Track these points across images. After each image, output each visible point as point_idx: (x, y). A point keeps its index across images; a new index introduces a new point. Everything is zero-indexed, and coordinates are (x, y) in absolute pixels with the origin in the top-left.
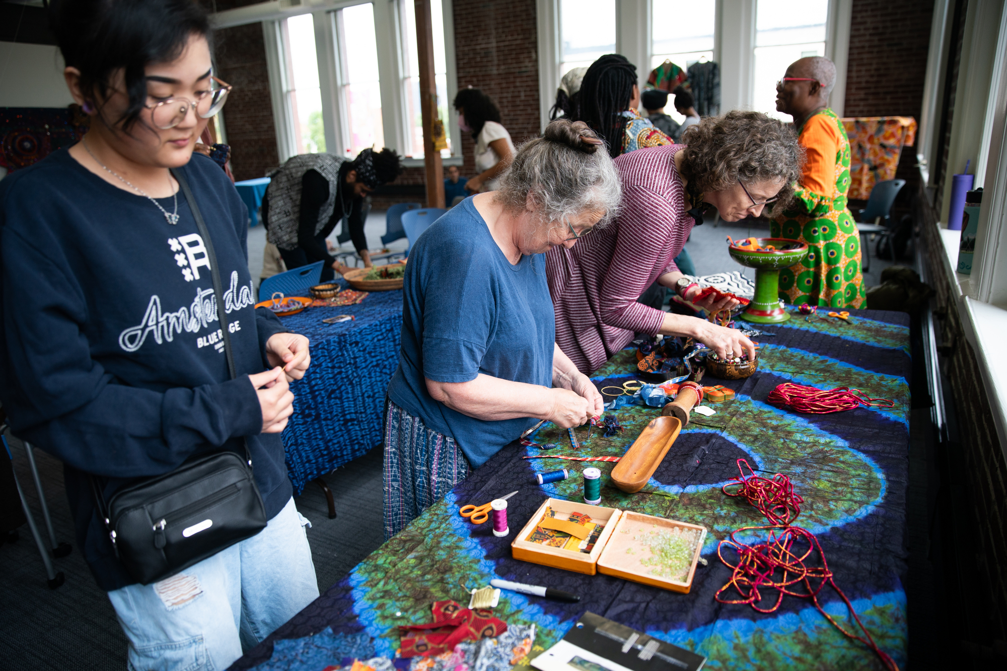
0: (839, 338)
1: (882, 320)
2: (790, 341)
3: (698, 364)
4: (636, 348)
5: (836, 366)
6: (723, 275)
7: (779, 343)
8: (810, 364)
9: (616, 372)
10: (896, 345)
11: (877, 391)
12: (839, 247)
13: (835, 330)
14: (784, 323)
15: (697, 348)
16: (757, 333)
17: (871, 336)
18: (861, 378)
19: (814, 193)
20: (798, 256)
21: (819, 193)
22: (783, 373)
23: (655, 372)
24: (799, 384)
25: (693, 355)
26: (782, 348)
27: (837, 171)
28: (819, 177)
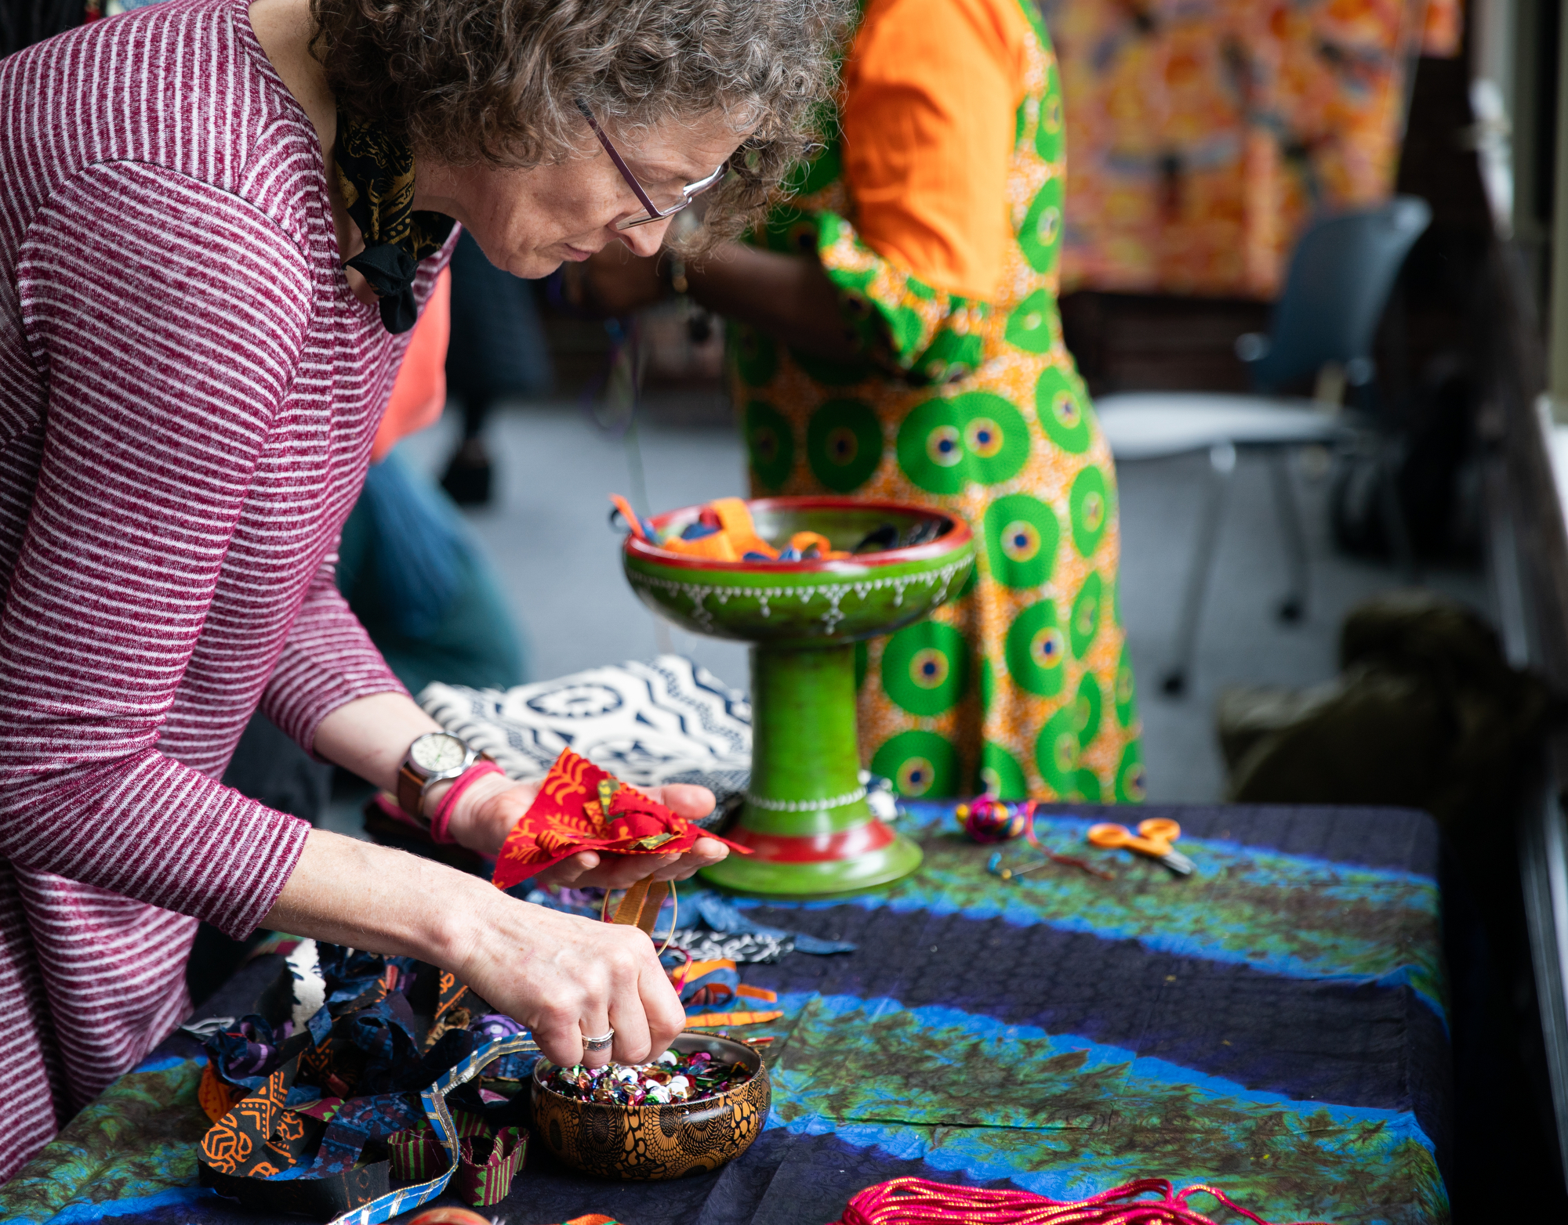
0: (1134, 944)
1: (1320, 852)
2: (921, 972)
3: (496, 1118)
4: (200, 1062)
5: (1121, 1082)
6: (609, 675)
7: (871, 987)
8: (1009, 1078)
9: (95, 1189)
10: (1378, 964)
11: (1299, 1188)
12: (1043, 513)
13: (1119, 911)
14: (894, 887)
15: (488, 1039)
16: (771, 943)
17: (1273, 927)
18: (1230, 1130)
19: (922, 281)
20: (928, 578)
21: (941, 278)
22: (888, 1131)
23: (291, 1175)
24: (959, 1177)
25: (469, 1074)
26: (884, 1009)
27: (1018, 181)
28: (941, 209)
